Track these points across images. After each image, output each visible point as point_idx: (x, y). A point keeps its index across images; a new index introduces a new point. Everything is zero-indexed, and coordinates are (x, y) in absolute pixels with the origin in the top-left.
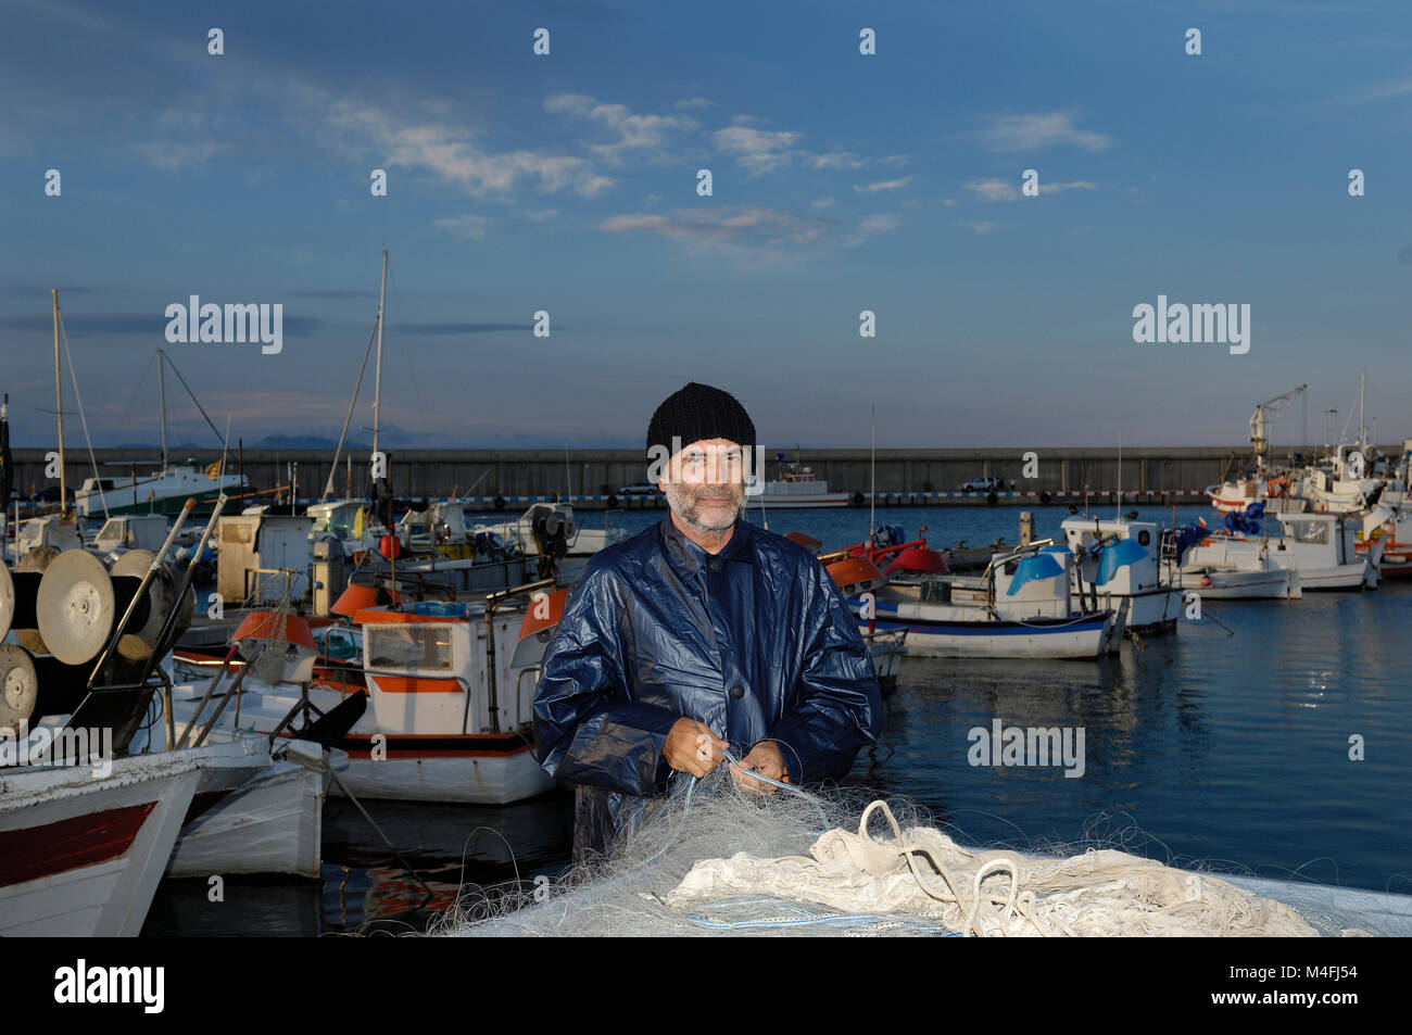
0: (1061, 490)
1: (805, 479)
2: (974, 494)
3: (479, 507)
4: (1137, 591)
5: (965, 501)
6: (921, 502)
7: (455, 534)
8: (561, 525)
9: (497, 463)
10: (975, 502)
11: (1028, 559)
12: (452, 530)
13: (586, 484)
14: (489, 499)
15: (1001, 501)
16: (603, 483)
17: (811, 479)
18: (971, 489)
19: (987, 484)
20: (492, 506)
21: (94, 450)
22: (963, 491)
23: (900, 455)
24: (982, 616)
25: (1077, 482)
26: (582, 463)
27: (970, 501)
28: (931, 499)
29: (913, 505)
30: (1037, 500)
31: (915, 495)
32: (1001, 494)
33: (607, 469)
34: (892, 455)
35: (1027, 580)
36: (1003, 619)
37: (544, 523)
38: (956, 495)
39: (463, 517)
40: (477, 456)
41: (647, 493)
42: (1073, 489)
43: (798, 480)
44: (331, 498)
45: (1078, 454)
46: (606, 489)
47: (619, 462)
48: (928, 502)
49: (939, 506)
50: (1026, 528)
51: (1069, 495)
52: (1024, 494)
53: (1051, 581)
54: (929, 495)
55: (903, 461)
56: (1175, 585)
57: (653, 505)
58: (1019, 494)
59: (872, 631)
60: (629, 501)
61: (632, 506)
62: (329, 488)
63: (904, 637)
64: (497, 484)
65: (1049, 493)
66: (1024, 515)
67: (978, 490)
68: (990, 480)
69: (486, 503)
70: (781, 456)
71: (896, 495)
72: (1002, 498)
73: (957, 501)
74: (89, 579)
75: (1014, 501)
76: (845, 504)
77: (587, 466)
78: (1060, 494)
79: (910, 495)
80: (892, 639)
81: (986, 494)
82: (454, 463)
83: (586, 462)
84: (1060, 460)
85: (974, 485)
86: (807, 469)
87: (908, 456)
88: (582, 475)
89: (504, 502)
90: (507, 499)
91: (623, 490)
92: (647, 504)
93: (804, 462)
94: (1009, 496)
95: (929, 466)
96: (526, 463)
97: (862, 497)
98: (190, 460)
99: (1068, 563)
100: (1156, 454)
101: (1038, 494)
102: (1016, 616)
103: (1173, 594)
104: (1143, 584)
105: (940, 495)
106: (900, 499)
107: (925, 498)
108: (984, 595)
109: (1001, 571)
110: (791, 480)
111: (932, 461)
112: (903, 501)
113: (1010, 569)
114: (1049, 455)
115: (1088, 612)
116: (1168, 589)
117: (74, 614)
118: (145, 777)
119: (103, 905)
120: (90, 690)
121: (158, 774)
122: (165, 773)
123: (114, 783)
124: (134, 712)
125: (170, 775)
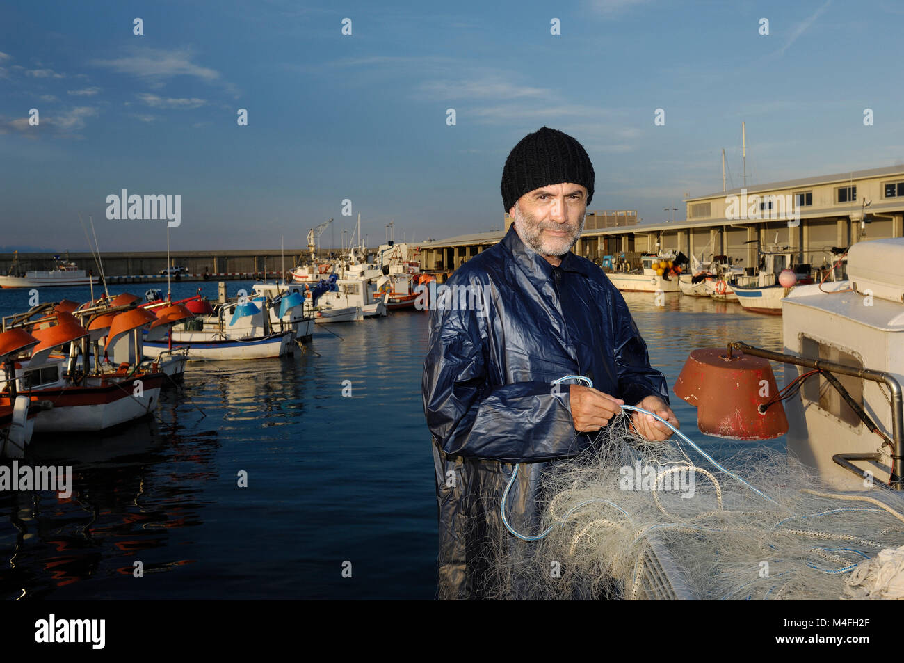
0: (214, 272)
1: (72, 269)
2: (167, 276)
5: (163, 280)
6: (138, 280)
10: (168, 280)
15: (182, 280)
17: (76, 269)
18: (165, 272)
19: (174, 270)
22: (161, 274)
23: (125, 256)
25: (222, 268)
27: (166, 280)
28: (144, 278)
29: (134, 282)
30: (202, 278)
31: (134, 277)
32: (182, 275)
34: (120, 256)
38: (158, 276)
42: (220, 272)
43: (68, 269)
45: (223, 255)
48: (142, 280)
49: (148, 282)
50: (222, 291)
51: (218, 276)
52: (195, 275)
54: (142, 277)
55: (127, 259)
58: (192, 275)
63: (188, 350)
65: (208, 274)
67: (170, 273)
68: (176, 268)
70: (57, 257)
71: (124, 277)
72: (183, 277)
73: (159, 280)
75: (190, 279)
76: (97, 283)
78: (214, 275)
79: (132, 277)
80: (181, 352)
81: (174, 276)
84: (213, 257)
86: (73, 264)
87: (129, 256)
93: (71, 260)
94: (186, 276)
95: (142, 261)
99: (264, 307)
100: (262, 254)
101: (202, 275)
102: (234, 337)
103: (311, 322)
104: (296, 317)
105: (150, 276)
106: (126, 279)
107: (141, 278)
108: (218, 326)
109: (227, 312)
110: (64, 270)
111: (143, 258)
112: (128, 280)
113: (232, 311)
114: (207, 254)
115: (274, 333)
116: (308, 319)
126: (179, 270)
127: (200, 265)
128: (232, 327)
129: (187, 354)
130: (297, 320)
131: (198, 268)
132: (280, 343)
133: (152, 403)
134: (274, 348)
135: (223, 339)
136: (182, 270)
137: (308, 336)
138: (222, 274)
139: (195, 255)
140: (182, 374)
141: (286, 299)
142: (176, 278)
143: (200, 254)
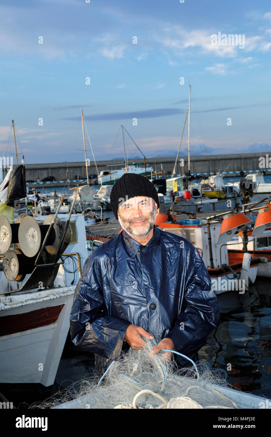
3: (234, 175)
7: (218, 187)
8: (251, 185)
9: (240, 159)
12: (216, 186)
14: (238, 172)
20: (239, 175)
21: (96, 162)
37: (244, 184)
40: (233, 157)
64: (241, 166)
69: (237, 174)
82: (225, 159)
89: (243, 173)
98: (134, 163)
117: (30, 239)
118: (58, 296)
119: (50, 340)
120: (36, 266)
121: (63, 295)
122: (65, 295)
123: (48, 298)
124: (53, 273)
125: (67, 295)
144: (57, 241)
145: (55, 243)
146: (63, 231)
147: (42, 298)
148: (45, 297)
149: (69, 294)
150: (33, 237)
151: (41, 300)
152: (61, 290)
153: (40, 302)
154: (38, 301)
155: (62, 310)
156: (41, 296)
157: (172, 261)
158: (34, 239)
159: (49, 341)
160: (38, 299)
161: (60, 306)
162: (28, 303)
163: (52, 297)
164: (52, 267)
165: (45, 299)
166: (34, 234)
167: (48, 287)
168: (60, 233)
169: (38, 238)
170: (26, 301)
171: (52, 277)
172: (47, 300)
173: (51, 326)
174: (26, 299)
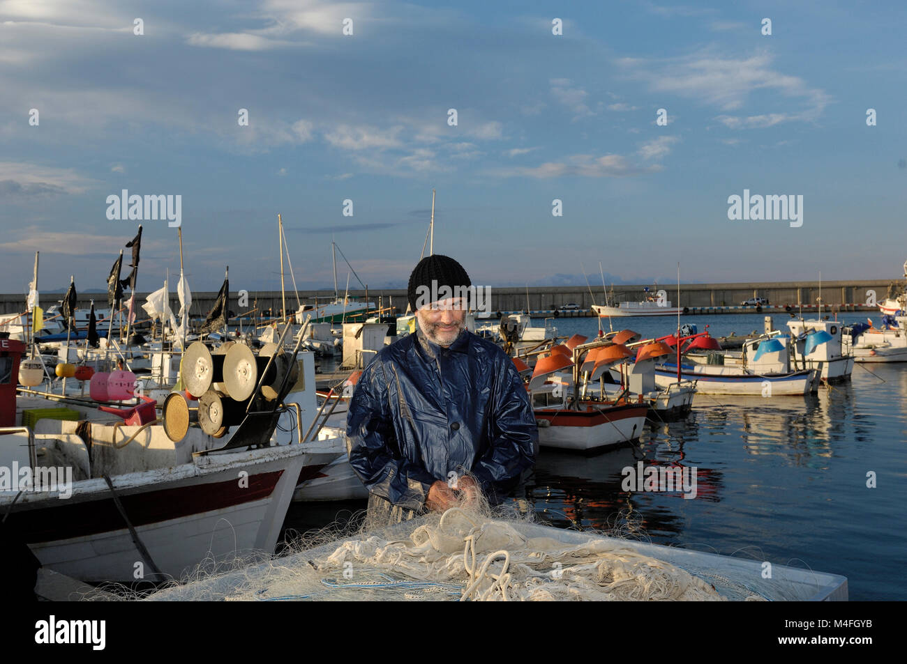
0: (797, 304)
1: (660, 300)
2: (749, 307)
4: (831, 359)
5: (744, 311)
6: (720, 311)
8: (515, 326)
10: (749, 311)
11: (764, 341)
13: (542, 305)
15: (764, 311)
16: (552, 304)
17: (663, 300)
18: (747, 304)
19: (756, 302)
22: (742, 305)
23: (708, 287)
24: (740, 372)
25: (806, 299)
26: (540, 294)
27: (747, 311)
28: (725, 310)
29: (715, 313)
30: (784, 310)
31: (716, 308)
32: (764, 307)
33: (554, 296)
34: (704, 287)
35: (764, 353)
36: (751, 374)
37: (506, 325)
38: (739, 307)
39: (475, 323)
41: (574, 309)
42: (803, 304)
43: (656, 300)
44: (409, 314)
45: (807, 285)
46: (553, 307)
47: (558, 293)
48: (724, 311)
49: (730, 313)
50: (768, 325)
51: (801, 307)
52: (776, 307)
53: (777, 353)
54: (724, 308)
55: (710, 290)
56: (851, 355)
57: (577, 315)
58: (773, 307)
59: (679, 380)
60: (565, 313)
61: (567, 315)
62: (409, 309)
63: (696, 383)
65: (790, 307)
66: (767, 318)
67: (751, 305)
68: (758, 299)
70: (647, 289)
71: (707, 308)
72: (765, 309)
73: (740, 311)
74: (246, 358)
75: (771, 311)
77: (543, 296)
78: (796, 306)
79: (714, 308)
80: (689, 385)
81: (756, 307)
83: (543, 293)
84: (796, 289)
85: (749, 302)
86: (661, 295)
87: (712, 287)
88: (541, 300)
90: (503, 313)
91: (562, 307)
92: (574, 315)
94: (768, 308)
95: (724, 293)
96: (512, 294)
97: (688, 309)
99: (788, 344)
100: (851, 284)
101: (784, 307)
102: (758, 372)
103: (850, 360)
104: (834, 355)
105: (730, 308)
106: (708, 310)
107: (722, 310)
108: (741, 361)
109: (750, 348)
110: (652, 301)
111: (725, 290)
112: (710, 311)
113: (755, 347)
114: (791, 286)
115: (799, 370)
116: (847, 358)
117: (240, 375)
118: (277, 458)
119: (260, 520)
120: (248, 413)
121: (283, 456)
122: (287, 456)
123: (262, 461)
124: (271, 425)
125: (289, 457)
126: (760, 301)
127: (782, 296)
128: (756, 363)
129: (694, 387)
130: (834, 358)
131: (780, 300)
132: (805, 381)
133: (636, 430)
134: (800, 386)
135: (747, 374)
136: (764, 302)
137: (846, 375)
138: (806, 306)
139: (778, 286)
140: (689, 405)
141: (812, 336)
142: (757, 309)
143: (783, 286)
144: (279, 379)
145: (275, 382)
146: (288, 365)
147: (253, 460)
148: (258, 459)
149: (293, 455)
150: (245, 372)
151: (253, 463)
152: (280, 449)
153: (252, 465)
154: (248, 463)
155: (281, 478)
156: (253, 457)
157: (483, 370)
158: (246, 376)
159: (260, 523)
160: (248, 461)
161: (278, 472)
162: (233, 466)
163: (268, 459)
164: (270, 416)
165: (258, 462)
166: (247, 368)
167: (261, 445)
168: (284, 368)
169: (253, 374)
170: (231, 464)
171: (269, 430)
172: (260, 463)
173: (264, 501)
174: (231, 461)
